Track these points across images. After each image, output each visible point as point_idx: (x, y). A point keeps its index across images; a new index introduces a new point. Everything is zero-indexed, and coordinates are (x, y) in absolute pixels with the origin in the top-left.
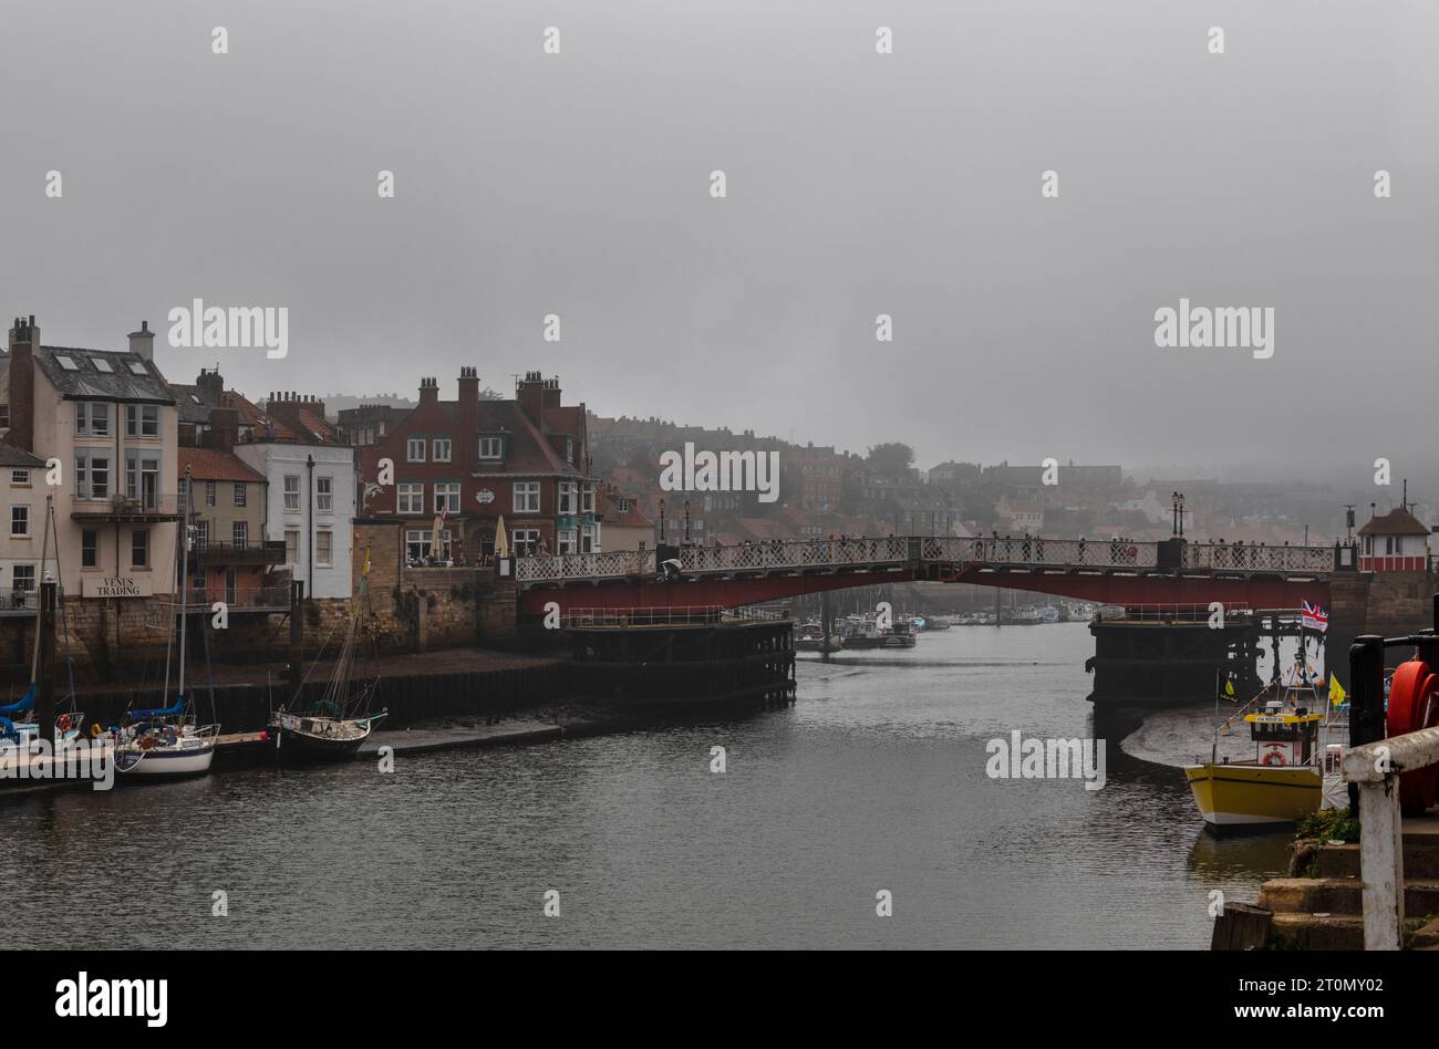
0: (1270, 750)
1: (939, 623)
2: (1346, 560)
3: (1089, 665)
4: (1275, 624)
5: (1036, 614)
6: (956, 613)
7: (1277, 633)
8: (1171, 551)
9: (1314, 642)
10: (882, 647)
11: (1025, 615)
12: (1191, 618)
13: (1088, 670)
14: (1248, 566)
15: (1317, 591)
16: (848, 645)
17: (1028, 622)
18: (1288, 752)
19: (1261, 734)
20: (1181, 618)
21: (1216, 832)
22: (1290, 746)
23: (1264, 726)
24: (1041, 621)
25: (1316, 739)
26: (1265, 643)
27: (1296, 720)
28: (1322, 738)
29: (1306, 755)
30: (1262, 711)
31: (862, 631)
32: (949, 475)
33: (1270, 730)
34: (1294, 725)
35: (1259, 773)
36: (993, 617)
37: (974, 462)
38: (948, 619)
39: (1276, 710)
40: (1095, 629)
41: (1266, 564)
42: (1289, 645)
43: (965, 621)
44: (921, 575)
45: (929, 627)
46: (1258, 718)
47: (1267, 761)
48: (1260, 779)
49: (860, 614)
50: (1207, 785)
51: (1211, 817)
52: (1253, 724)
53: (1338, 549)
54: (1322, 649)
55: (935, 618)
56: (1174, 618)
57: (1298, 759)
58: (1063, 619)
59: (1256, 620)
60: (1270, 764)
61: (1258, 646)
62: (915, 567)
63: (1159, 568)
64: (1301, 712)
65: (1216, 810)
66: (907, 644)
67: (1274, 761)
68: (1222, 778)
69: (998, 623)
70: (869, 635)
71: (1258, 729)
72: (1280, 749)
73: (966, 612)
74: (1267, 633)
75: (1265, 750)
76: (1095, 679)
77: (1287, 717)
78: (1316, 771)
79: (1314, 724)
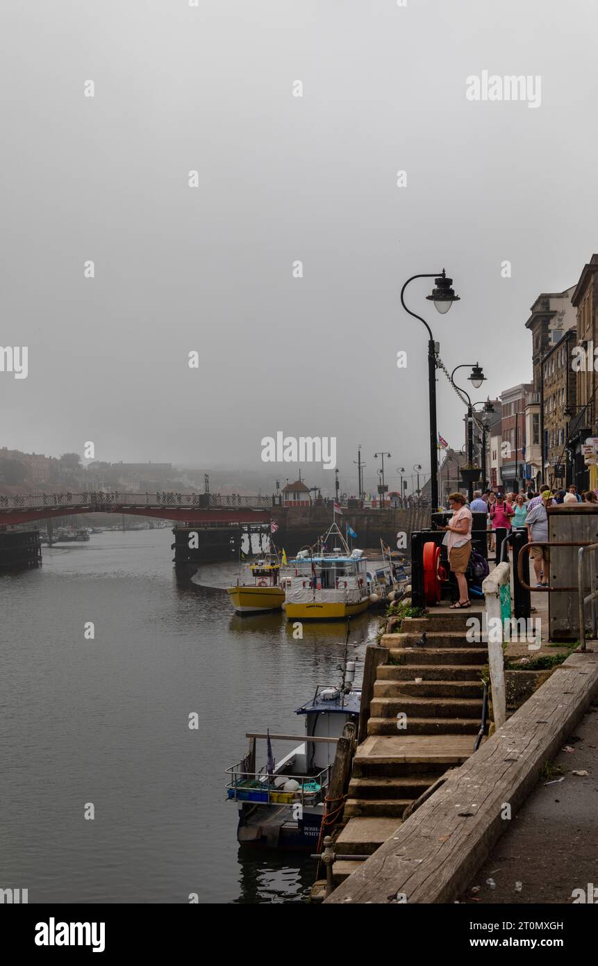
0: (261, 580)
1: (98, 530)
2: (277, 502)
3: (173, 547)
4: (249, 528)
5: (140, 526)
6: (105, 526)
7: (250, 532)
8: (204, 499)
9: (265, 536)
10: (75, 541)
11: (135, 526)
12: (215, 526)
13: (172, 549)
14: (237, 504)
15: (265, 515)
16: (61, 540)
17: (137, 529)
18: (268, 581)
19: (257, 574)
20: (211, 526)
21: (243, 615)
22: (269, 578)
23: (258, 570)
24: (142, 529)
25: (279, 575)
26: (245, 536)
27: (271, 568)
28: (281, 574)
29: (275, 582)
30: (256, 564)
31: (66, 534)
32: (96, 467)
33: (260, 572)
34: (270, 570)
35: (258, 590)
36: (121, 527)
37: (108, 462)
38: (103, 528)
39: (262, 564)
40: (174, 532)
41: (244, 504)
42: (255, 537)
43: (109, 529)
44: (97, 510)
45: (94, 532)
46: (256, 567)
47: (260, 585)
48: (259, 592)
49: (64, 527)
50: (237, 595)
51: (239, 609)
52: (253, 570)
53: (274, 497)
54: (269, 539)
55: (96, 528)
56: (208, 527)
57: (272, 583)
58: (152, 528)
59: (241, 526)
60: (261, 586)
61: (242, 538)
62: (95, 506)
63: (200, 506)
64: (273, 564)
65: (241, 605)
66: (86, 539)
67: (262, 584)
68: (244, 593)
69: (124, 530)
70: (69, 536)
71: (255, 572)
72: (265, 580)
73: (110, 525)
74: (245, 532)
75: (258, 580)
76: (176, 553)
77: (267, 566)
78: (280, 588)
79: (278, 569)
